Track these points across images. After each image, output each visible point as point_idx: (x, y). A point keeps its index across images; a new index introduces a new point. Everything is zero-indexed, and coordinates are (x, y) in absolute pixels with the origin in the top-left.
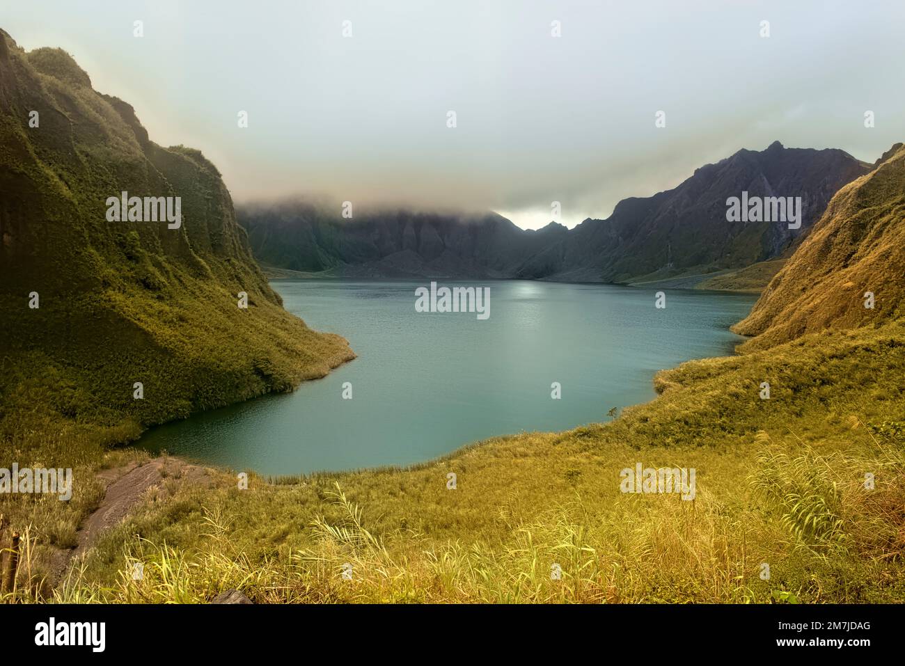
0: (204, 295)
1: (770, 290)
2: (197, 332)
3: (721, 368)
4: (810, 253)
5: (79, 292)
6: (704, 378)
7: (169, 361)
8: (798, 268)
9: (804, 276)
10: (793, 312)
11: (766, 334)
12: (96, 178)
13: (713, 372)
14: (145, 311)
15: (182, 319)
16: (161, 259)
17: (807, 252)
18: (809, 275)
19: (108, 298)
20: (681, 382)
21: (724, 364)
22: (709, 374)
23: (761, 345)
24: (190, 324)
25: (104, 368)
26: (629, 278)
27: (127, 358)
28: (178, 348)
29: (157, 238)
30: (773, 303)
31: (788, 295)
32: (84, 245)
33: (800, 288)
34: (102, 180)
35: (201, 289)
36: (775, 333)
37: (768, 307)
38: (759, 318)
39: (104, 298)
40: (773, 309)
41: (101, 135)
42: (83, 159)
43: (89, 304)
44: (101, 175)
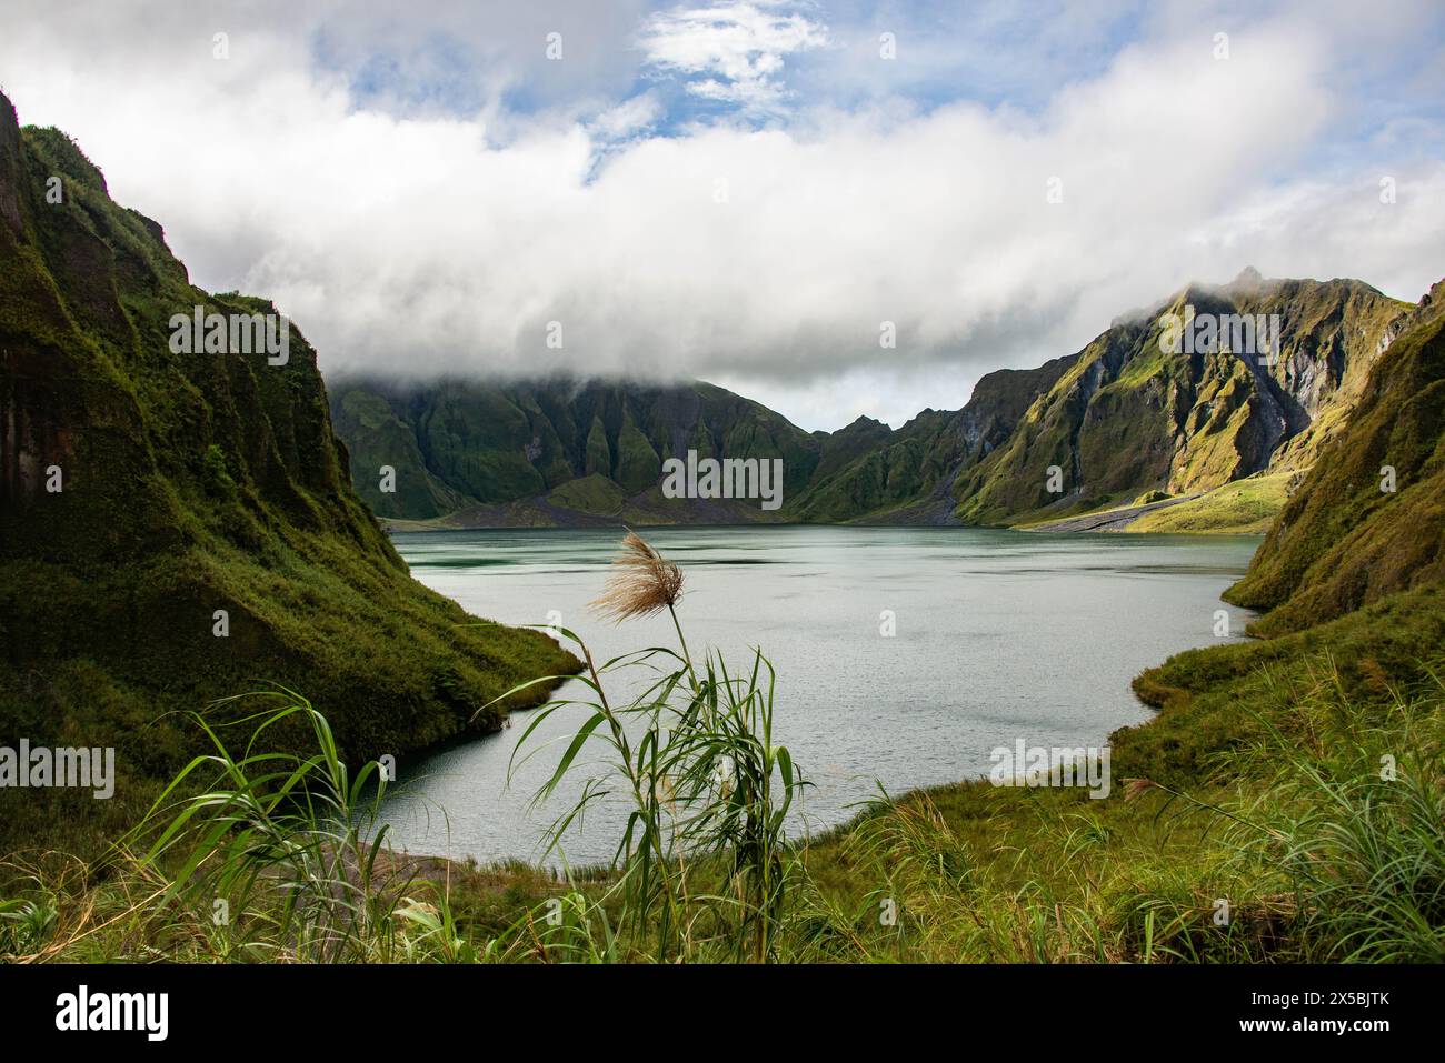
0: (321, 560)
1: (1283, 527)
2: (337, 623)
3: (1252, 659)
4: (1349, 461)
5: (147, 554)
6: (1225, 677)
7: (303, 675)
8: (1331, 486)
9: (1343, 500)
10: (1338, 560)
11: (1293, 600)
12: (151, 353)
13: (1239, 666)
14: (253, 586)
15: (310, 599)
16: (254, 493)
17: (1344, 458)
18: (1353, 496)
19: (196, 564)
20: (1186, 686)
21: (1255, 652)
22: (1233, 671)
23: (1290, 620)
24: (324, 610)
25: (198, 689)
26: (1008, 515)
27: (233, 670)
28: (315, 651)
29: (241, 457)
30: (1295, 548)
31: (1318, 533)
32: (148, 469)
33: (1340, 519)
34: (158, 355)
35: (314, 549)
36: (1313, 598)
37: (1285, 555)
38: (1273, 574)
39: (191, 564)
40: (1296, 558)
41: (147, 277)
42: (131, 319)
43: (167, 574)
44: (156, 347)
